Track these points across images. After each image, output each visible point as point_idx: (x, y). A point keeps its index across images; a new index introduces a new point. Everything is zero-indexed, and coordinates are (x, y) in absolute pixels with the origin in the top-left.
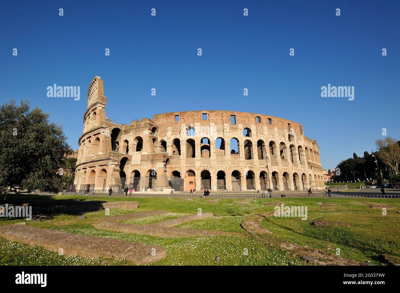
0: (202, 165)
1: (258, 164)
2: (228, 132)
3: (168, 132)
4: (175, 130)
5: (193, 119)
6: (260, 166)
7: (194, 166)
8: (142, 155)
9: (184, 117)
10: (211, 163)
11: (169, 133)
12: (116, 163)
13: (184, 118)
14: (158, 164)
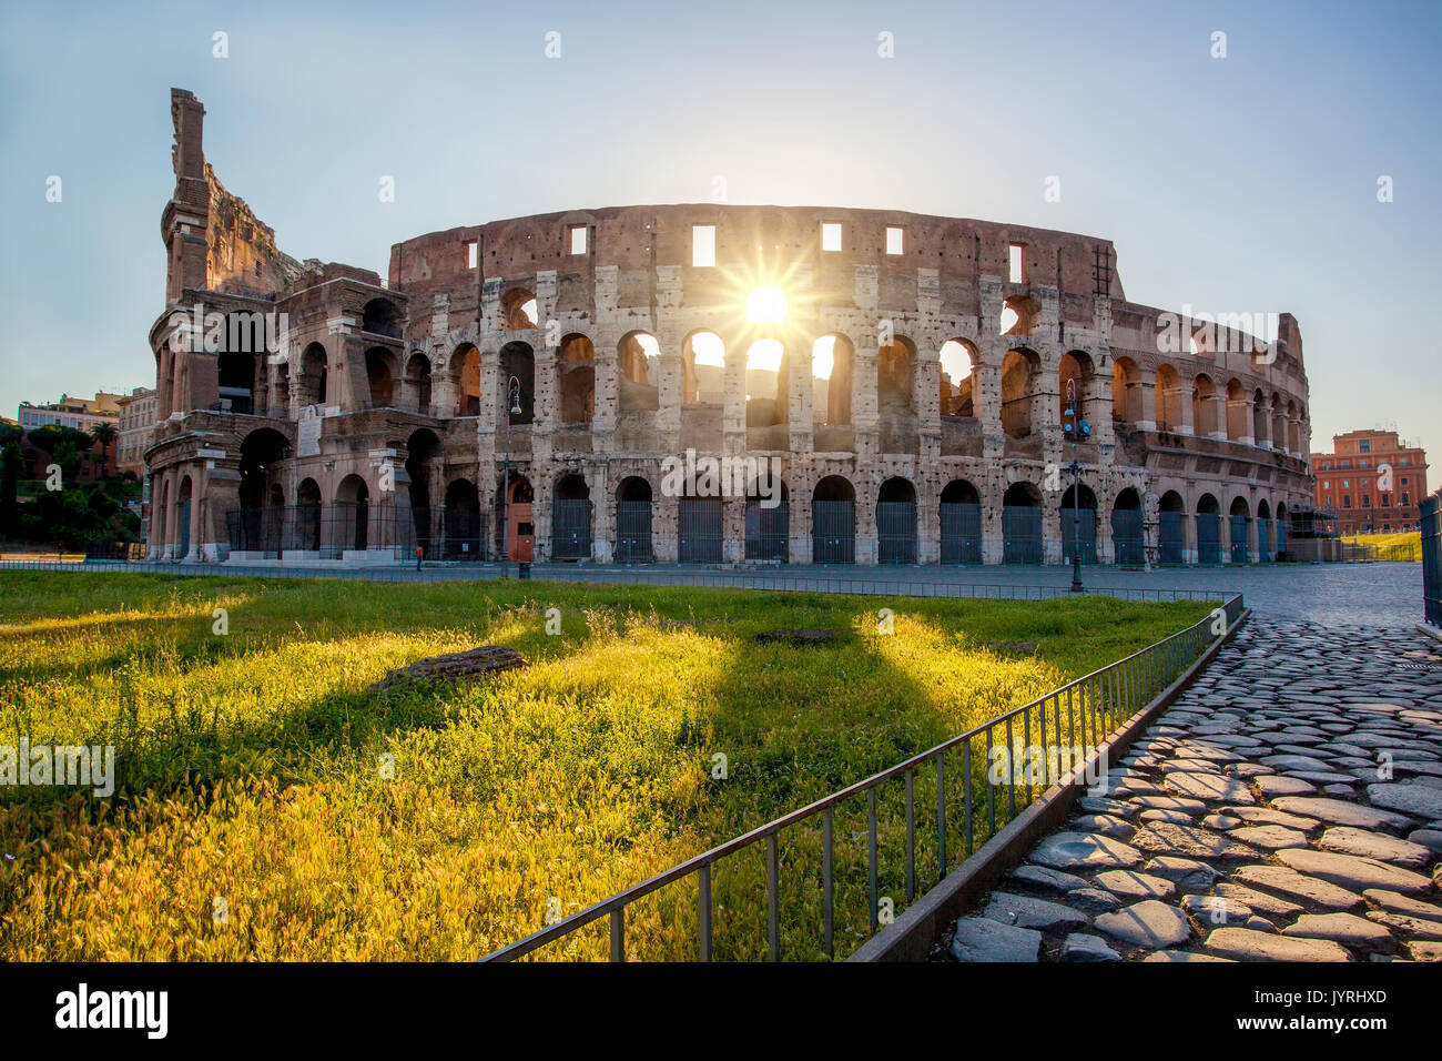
0: (559, 456)
1: (810, 447)
2: (676, 303)
3: (435, 319)
4: (459, 306)
5: (529, 254)
6: (819, 455)
7: (528, 457)
8: (324, 420)
9: (496, 248)
10: (596, 445)
11: (440, 322)
12: (222, 454)
13: (494, 253)
14: (371, 454)
